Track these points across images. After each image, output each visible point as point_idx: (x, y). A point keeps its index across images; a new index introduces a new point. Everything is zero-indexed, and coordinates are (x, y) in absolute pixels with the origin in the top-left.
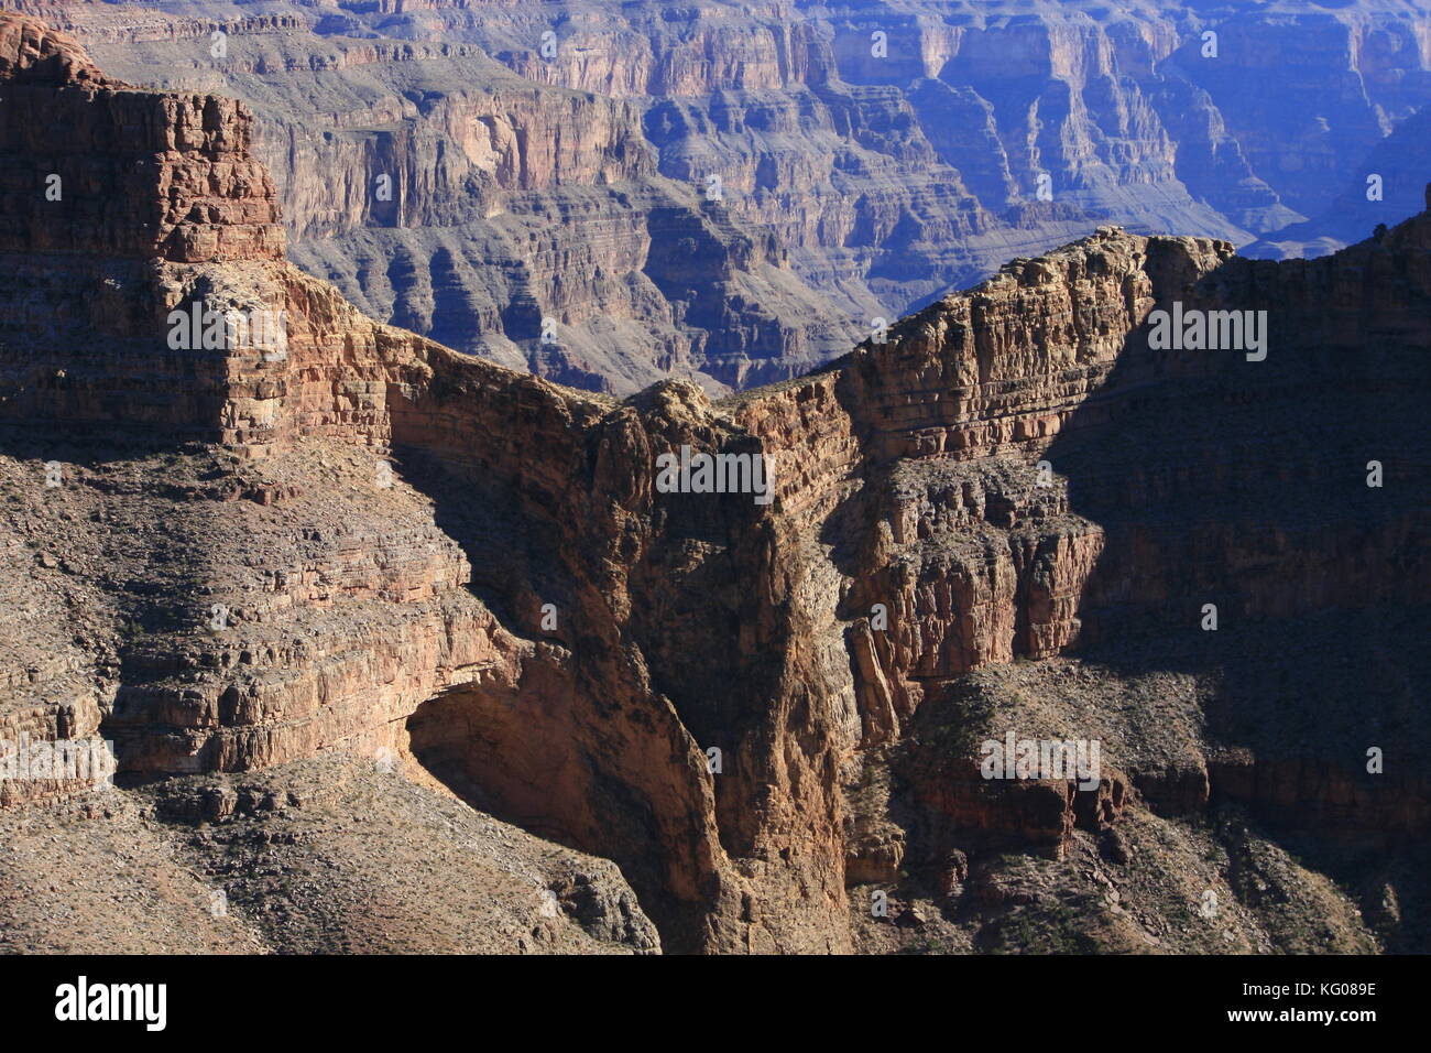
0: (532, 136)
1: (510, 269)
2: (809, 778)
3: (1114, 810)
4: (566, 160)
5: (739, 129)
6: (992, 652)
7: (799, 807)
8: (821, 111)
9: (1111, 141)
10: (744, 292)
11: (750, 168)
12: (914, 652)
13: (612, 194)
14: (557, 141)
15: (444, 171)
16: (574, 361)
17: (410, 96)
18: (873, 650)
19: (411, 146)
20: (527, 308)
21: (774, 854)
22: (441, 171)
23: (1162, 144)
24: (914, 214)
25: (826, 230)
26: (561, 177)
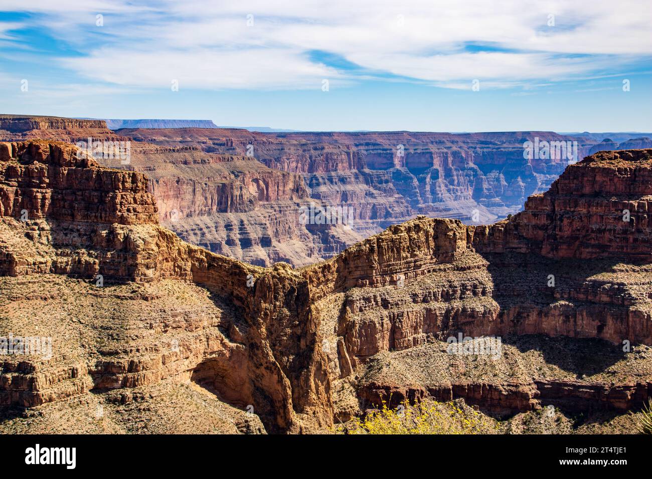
0: (270, 185)
1: (263, 226)
2: (322, 388)
3: (421, 400)
4: (281, 193)
5: (336, 184)
6: (383, 348)
7: (319, 398)
8: (361, 178)
9: (451, 187)
10: (335, 234)
11: (339, 196)
12: (357, 348)
13: (295, 203)
14: (278, 187)
15: (242, 195)
16: (281, 255)
17: (233, 173)
18: (345, 347)
19: (232, 188)
20: (268, 238)
21: (311, 412)
22: (241, 196)
23: (468, 188)
24: (389, 210)
25: (363, 214)
26: (279, 198)
